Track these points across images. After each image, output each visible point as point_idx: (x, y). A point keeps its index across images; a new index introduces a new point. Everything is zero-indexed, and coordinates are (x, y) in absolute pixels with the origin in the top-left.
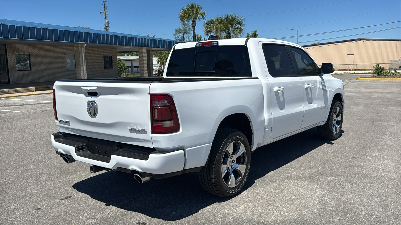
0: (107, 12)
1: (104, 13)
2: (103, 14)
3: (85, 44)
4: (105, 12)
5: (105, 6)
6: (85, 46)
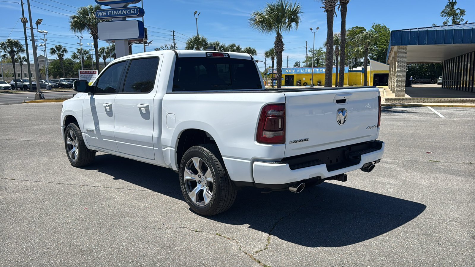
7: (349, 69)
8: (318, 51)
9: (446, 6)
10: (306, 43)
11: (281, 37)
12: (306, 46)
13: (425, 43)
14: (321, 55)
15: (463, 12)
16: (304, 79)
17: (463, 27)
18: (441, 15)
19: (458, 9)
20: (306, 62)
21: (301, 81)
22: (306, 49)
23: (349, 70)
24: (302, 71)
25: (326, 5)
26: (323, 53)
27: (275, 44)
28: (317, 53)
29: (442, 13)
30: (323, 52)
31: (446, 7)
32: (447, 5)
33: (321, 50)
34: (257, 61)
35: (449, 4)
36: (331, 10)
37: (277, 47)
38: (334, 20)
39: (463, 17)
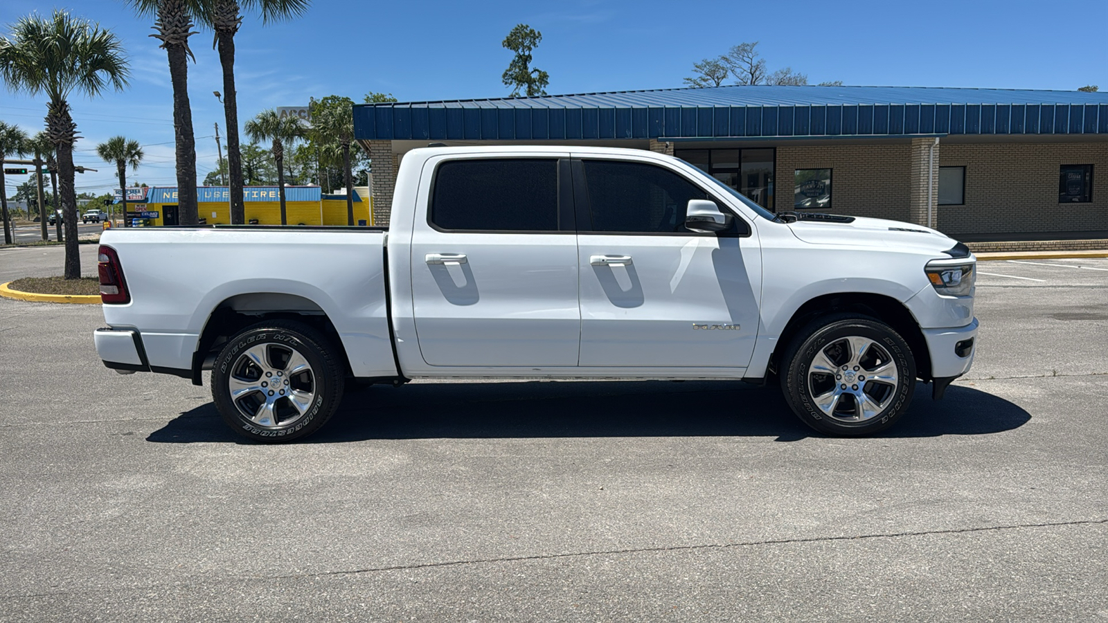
3: (936, 136)
6: (938, 142)
7: (323, 192)
8: (247, 148)
9: (511, 62)
10: (217, 129)
11: (63, 103)
12: (217, 135)
13: (425, 135)
14: (257, 158)
15: (543, 78)
16: (214, 215)
17: (531, 105)
18: (503, 81)
19: (535, 70)
20: (219, 174)
21: (206, 221)
22: (218, 142)
23: (322, 195)
24: (206, 196)
25: (164, 31)
26: (261, 153)
27: (48, 124)
28: (245, 153)
29: (504, 76)
30: (260, 150)
31: (511, 65)
32: (514, 61)
33: (254, 146)
34: (81, 170)
35: (517, 58)
36: (177, 45)
37: (55, 132)
38: (188, 69)
39: (545, 87)
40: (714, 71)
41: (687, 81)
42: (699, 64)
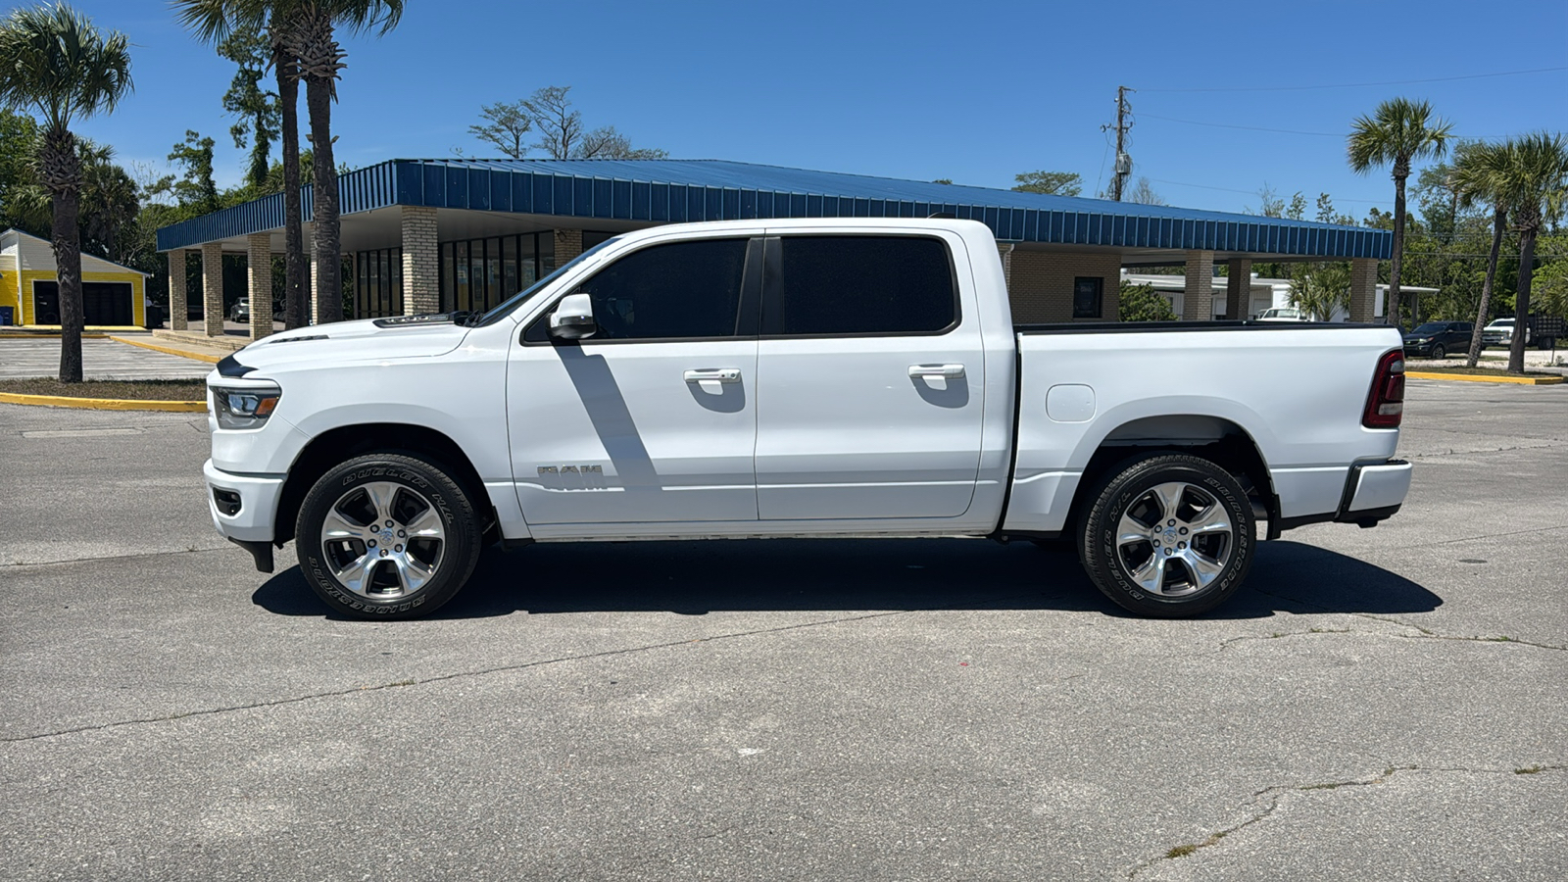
0: (1128, 125)
1: (1119, 127)
2: (1115, 131)
3: (1011, 242)
4: (1121, 123)
5: (1124, 103)
6: (1012, 249)
40: (511, 121)
41: (473, 130)
42: (491, 108)
